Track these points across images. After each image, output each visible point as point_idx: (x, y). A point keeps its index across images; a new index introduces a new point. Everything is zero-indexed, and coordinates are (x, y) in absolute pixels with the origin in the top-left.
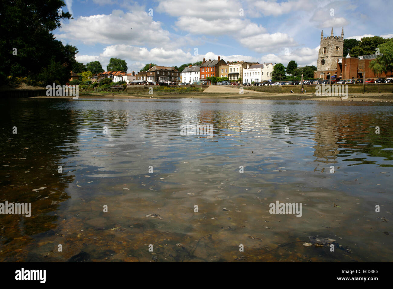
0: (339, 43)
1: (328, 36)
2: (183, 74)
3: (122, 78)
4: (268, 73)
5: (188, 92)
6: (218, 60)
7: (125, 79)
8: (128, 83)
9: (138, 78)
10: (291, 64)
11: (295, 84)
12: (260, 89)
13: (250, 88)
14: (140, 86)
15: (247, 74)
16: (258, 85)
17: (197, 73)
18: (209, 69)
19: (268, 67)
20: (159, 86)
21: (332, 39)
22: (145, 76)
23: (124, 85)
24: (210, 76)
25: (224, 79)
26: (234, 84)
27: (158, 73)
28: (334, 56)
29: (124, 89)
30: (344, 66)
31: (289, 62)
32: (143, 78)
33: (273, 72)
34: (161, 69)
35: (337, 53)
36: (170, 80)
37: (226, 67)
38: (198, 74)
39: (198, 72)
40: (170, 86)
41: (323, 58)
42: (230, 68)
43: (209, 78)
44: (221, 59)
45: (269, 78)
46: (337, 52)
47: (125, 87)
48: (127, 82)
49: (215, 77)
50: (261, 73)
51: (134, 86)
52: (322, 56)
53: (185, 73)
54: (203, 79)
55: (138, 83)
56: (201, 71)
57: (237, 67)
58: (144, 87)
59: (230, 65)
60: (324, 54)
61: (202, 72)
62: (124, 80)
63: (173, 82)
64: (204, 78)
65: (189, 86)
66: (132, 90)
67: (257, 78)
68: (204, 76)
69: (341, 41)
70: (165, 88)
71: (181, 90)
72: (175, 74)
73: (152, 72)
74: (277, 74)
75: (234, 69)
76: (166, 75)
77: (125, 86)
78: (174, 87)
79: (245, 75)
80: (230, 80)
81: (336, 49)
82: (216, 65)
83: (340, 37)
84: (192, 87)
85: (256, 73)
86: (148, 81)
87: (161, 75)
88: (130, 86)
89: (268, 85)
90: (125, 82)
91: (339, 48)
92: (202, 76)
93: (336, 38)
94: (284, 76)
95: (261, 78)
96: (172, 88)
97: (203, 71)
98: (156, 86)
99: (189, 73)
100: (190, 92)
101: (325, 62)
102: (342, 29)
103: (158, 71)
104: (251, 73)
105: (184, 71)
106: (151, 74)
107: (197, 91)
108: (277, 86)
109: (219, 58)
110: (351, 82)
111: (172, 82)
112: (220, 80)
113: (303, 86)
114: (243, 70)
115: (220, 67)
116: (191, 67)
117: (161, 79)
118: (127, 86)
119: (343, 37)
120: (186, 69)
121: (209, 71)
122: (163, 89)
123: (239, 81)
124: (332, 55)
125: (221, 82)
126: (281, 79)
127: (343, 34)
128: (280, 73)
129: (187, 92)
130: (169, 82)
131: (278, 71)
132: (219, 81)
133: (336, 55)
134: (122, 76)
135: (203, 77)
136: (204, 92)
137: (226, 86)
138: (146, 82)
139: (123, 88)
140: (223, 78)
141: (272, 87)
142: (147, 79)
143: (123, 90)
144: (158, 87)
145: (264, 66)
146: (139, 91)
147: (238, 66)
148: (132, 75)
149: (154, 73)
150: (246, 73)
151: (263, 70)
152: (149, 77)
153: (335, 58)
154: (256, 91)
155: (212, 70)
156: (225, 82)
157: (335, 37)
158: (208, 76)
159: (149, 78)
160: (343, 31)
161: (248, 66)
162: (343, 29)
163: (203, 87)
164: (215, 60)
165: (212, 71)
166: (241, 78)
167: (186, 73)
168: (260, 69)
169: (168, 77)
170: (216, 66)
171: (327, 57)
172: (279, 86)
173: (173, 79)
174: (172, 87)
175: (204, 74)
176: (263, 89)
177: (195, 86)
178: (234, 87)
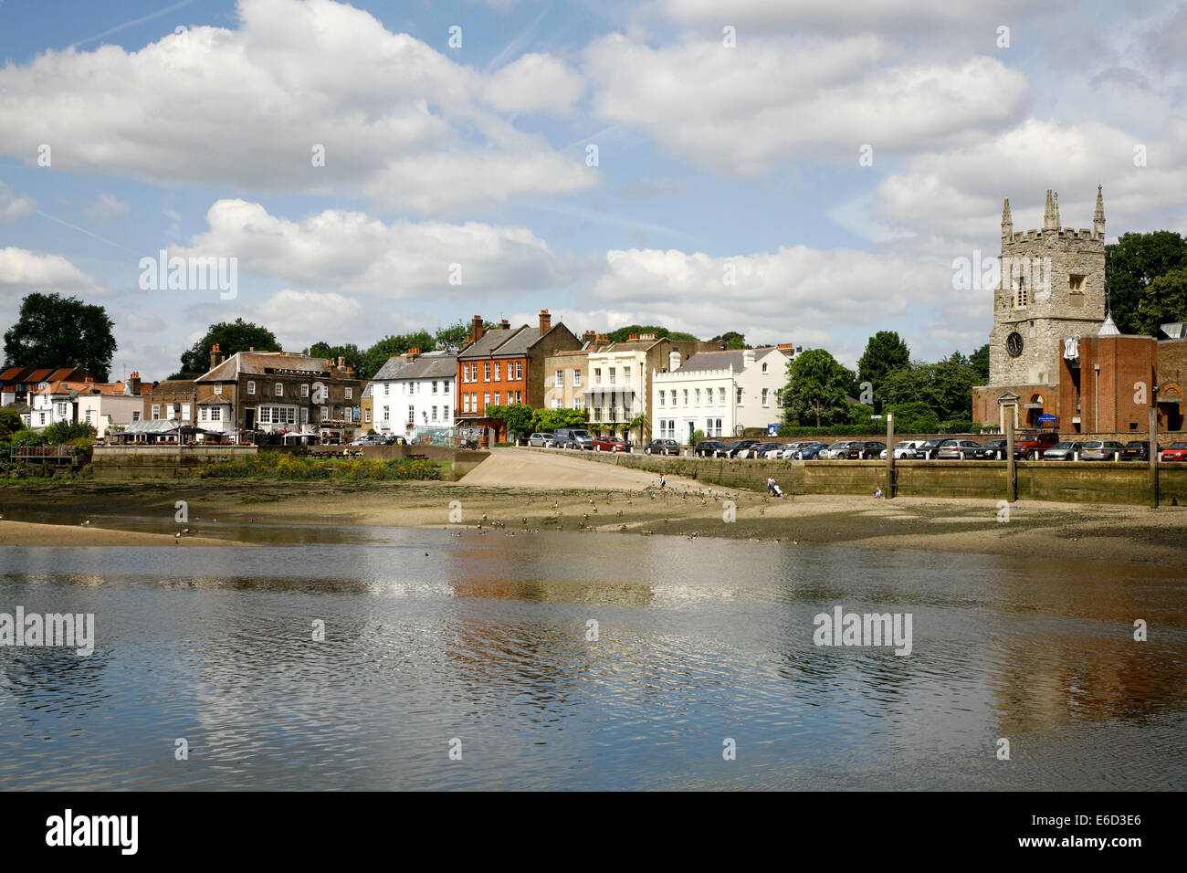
0: (1081, 258)
1: (1032, 228)
2: (377, 390)
3: (76, 406)
4: (765, 391)
5: (392, 483)
6: (538, 326)
7: (88, 411)
8: (101, 435)
9: (154, 409)
10: (877, 347)
11: (865, 457)
12: (716, 473)
13: (673, 467)
14: (161, 451)
15: (668, 397)
16: (709, 453)
17: (441, 385)
18: (497, 370)
19: (765, 366)
20: (253, 450)
21: (1051, 240)
22: (187, 399)
23: (80, 443)
24: (503, 400)
25: (567, 419)
26: (607, 447)
27: (252, 389)
28: (1063, 319)
29: (81, 464)
30: (1090, 370)
31: (871, 339)
32: (178, 410)
33: (788, 387)
34: (268, 371)
35: (1078, 305)
36: (311, 421)
37: (577, 360)
38: (447, 390)
39: (447, 383)
40: (310, 448)
41: (1015, 324)
42: (592, 366)
43: (498, 410)
44: (553, 324)
45: (769, 415)
46: (1077, 299)
47: (86, 455)
48: (101, 425)
49: (524, 406)
50: (731, 393)
51: (131, 451)
52: (1007, 315)
53: (387, 386)
54: (470, 413)
55: (151, 438)
56: (461, 378)
57: (627, 363)
58: (178, 459)
59: (592, 355)
60: (1017, 307)
61: (466, 381)
62: (82, 418)
63: (328, 431)
64: (474, 410)
65: (397, 455)
66: (118, 472)
67: (715, 414)
68: (475, 399)
69: (1093, 247)
70: (284, 460)
71: (358, 471)
72: (337, 390)
73: (225, 383)
74: (803, 400)
75: (613, 371)
76: (291, 398)
77: (82, 451)
78: (330, 456)
79: (663, 402)
80: (592, 420)
81: (1071, 287)
82: (529, 349)
83: (1089, 232)
84: (412, 457)
85: (710, 391)
86: (201, 426)
87: (263, 398)
88: (110, 451)
89: (750, 456)
90: (88, 430)
91: (1085, 280)
92: (466, 399)
93: (1069, 238)
94: (838, 409)
95: (734, 416)
96: (318, 463)
97: (469, 377)
98: (238, 452)
99: (407, 385)
100: (399, 482)
101: (1022, 345)
102: (1097, 194)
103: (252, 377)
104: (686, 391)
105: (381, 373)
106: (218, 390)
107: (432, 478)
108: (787, 465)
109: (545, 317)
110: (1103, 451)
111: (321, 431)
112: (546, 421)
113: (894, 466)
114: (654, 379)
115: (547, 360)
116: (415, 357)
117: (265, 418)
118: (97, 451)
119: (1100, 230)
120: (393, 365)
121: (497, 378)
122: (275, 464)
123: (634, 426)
124: (1053, 315)
125: (549, 432)
126: (825, 422)
127: (1100, 220)
128: (815, 396)
129: (384, 483)
130: (306, 431)
131: (811, 383)
132: (541, 429)
133: (1072, 313)
134: (76, 397)
135: (471, 405)
136: (464, 481)
137: (571, 455)
138: (190, 431)
139: (75, 459)
140: (563, 412)
141: (763, 466)
142: (196, 418)
143: (76, 469)
144: (248, 457)
145: (746, 358)
146: (152, 473)
147: (630, 358)
148: (129, 393)
149: (234, 386)
150: (668, 389)
151: (741, 380)
152: (205, 406)
153: (1066, 327)
154: (700, 481)
155: (512, 374)
156: (564, 433)
157: (1062, 231)
158: (492, 400)
159: (209, 411)
160: (1100, 204)
161: (675, 359)
162: (1100, 196)
163: (461, 457)
164: (526, 326)
165: (510, 378)
166: (645, 413)
167: (392, 386)
168: (729, 373)
169: (302, 405)
170: (528, 358)
171: (1032, 324)
172: (794, 463)
173: (325, 414)
174: (320, 455)
175: (474, 393)
176: (727, 473)
177: (426, 453)
178: (607, 460)
